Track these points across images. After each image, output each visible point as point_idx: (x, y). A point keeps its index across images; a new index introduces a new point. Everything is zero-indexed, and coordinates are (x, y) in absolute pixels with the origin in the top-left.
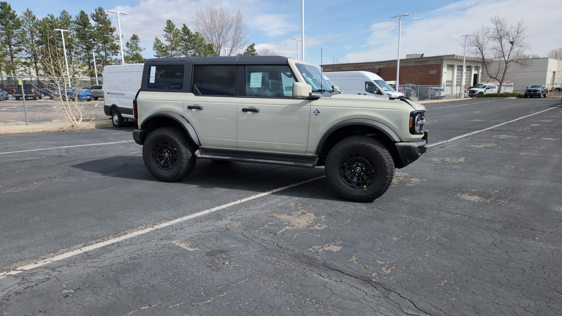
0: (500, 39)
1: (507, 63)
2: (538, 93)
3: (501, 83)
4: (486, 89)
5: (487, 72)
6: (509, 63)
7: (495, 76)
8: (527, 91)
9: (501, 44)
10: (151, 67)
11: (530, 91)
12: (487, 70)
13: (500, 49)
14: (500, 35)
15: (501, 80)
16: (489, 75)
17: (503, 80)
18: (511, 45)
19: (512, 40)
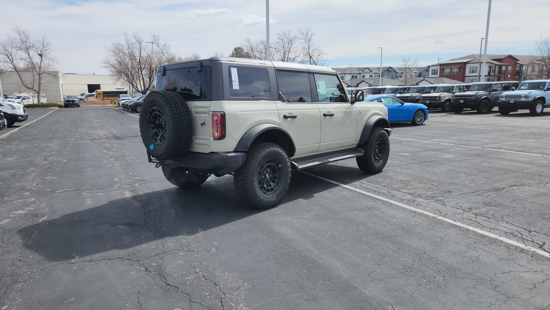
0: (27, 49)
1: (39, 75)
2: (76, 103)
3: (39, 94)
4: (22, 100)
5: (22, 82)
6: (42, 74)
7: (31, 86)
8: (66, 101)
9: (29, 55)
10: (231, 68)
11: (68, 101)
12: (21, 80)
13: (29, 60)
14: (26, 46)
15: (38, 90)
16: (25, 86)
17: (39, 91)
18: (40, 58)
19: (40, 53)
